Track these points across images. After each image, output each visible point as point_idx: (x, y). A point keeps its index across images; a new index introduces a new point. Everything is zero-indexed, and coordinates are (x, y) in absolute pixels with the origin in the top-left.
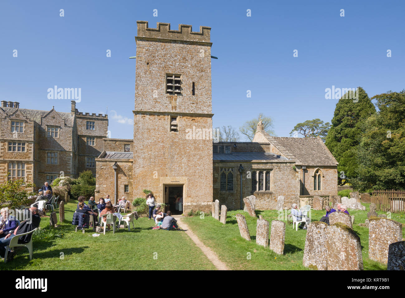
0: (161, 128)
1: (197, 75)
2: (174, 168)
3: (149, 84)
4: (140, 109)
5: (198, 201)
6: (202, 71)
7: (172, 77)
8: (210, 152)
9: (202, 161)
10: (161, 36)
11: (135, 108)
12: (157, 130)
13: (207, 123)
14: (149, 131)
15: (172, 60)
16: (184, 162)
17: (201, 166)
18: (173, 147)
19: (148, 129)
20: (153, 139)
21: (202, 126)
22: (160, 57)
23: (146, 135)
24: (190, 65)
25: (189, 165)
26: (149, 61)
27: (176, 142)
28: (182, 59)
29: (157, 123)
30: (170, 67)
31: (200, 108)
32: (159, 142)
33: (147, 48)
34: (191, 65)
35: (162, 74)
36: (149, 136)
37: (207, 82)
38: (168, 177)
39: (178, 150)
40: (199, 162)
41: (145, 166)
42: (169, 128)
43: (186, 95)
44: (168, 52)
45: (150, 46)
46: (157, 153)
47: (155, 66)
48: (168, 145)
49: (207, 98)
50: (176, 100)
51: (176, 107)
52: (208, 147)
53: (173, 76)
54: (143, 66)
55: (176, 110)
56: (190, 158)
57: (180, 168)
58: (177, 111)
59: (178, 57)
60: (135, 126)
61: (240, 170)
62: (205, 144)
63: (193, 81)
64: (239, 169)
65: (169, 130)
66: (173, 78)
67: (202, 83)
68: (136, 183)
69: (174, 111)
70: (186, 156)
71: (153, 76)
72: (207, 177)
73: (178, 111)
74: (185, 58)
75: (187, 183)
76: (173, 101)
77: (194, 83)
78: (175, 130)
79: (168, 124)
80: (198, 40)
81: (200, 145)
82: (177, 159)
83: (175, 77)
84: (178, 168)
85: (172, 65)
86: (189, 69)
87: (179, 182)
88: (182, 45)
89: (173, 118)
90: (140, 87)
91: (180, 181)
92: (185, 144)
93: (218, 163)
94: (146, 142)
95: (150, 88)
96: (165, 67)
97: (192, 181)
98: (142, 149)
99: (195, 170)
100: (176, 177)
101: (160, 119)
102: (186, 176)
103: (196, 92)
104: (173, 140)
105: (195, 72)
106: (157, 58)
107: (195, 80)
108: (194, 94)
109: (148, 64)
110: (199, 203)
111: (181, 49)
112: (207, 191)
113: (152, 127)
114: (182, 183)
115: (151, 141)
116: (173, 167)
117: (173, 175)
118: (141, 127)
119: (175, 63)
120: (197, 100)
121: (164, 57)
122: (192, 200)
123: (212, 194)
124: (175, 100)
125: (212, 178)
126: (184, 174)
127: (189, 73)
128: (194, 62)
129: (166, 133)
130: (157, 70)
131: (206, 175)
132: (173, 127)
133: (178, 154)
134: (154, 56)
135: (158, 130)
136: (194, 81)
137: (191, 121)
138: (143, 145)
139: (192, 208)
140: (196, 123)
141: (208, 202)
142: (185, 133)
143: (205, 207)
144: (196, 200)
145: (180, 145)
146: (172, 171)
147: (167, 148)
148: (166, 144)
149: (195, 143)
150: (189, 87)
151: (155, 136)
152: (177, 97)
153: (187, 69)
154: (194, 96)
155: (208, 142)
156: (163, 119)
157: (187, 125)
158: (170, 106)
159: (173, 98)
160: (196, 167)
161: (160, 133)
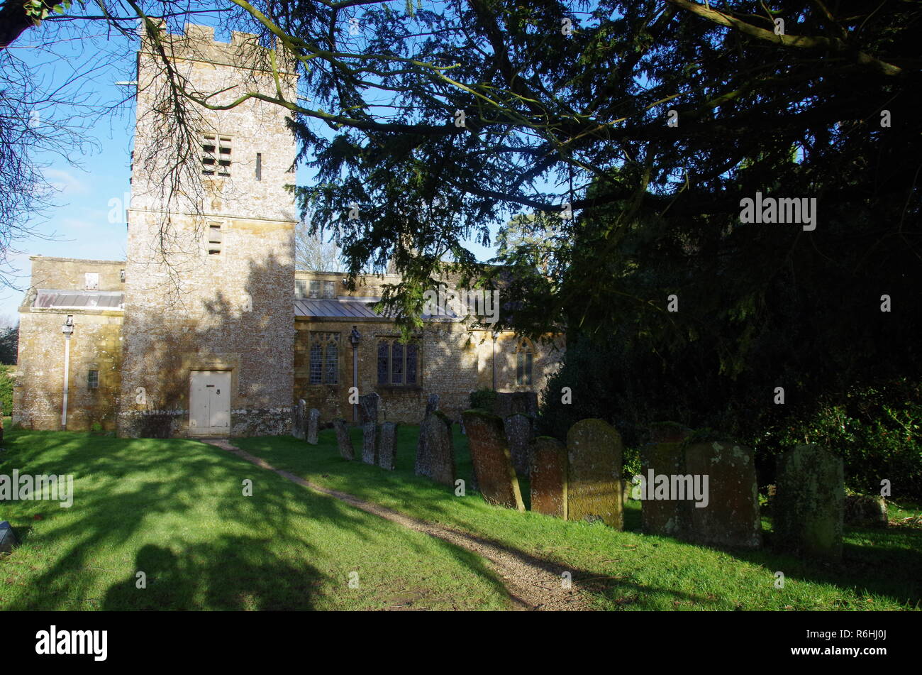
0: (187, 249)
1: (267, 138)
2: (213, 334)
4: (143, 205)
5: (262, 404)
6: (278, 131)
7: (214, 139)
8: (290, 301)
9: (271, 320)
10: (195, 54)
11: (131, 203)
16: (234, 321)
17: (271, 331)
18: (211, 289)
19: (158, 249)
20: (170, 271)
21: (275, 246)
24: (253, 118)
25: (245, 327)
27: (218, 278)
29: (179, 237)
30: (210, 120)
31: (271, 209)
37: (287, 154)
38: (199, 353)
42: (205, 248)
43: (241, 179)
44: (207, 87)
50: (220, 188)
51: (219, 204)
52: (284, 290)
53: (217, 138)
54: (152, 113)
55: (220, 210)
56: (246, 314)
57: (225, 333)
58: (222, 213)
59: (229, 99)
61: (353, 339)
62: (279, 284)
63: (259, 150)
64: (351, 337)
65: (204, 252)
66: (216, 142)
67: (277, 156)
69: (215, 211)
70: (238, 308)
72: (281, 352)
73: (225, 211)
75: (239, 365)
76: (214, 191)
77: (259, 155)
78: (217, 252)
79: (202, 239)
81: (269, 286)
82: (219, 313)
83: (221, 140)
84: (220, 334)
85: (214, 116)
86: (251, 126)
87: (221, 365)
88: (237, 75)
89: (214, 227)
90: (145, 158)
91: (225, 363)
92: (237, 283)
93: (305, 324)
94: (154, 277)
96: (201, 120)
97: (250, 361)
98: (144, 293)
99: (258, 338)
100: (217, 354)
101: (185, 229)
102: (238, 350)
103: (263, 175)
104: (211, 274)
105: (263, 133)
107: (263, 149)
108: (258, 178)
109: (164, 109)
110: (265, 409)
111: (236, 83)
112: (281, 383)
113: (168, 245)
114: (229, 366)
115: (164, 275)
116: (210, 332)
117: (210, 348)
118: (144, 245)
119: (222, 112)
120: (265, 190)
122: (250, 403)
123: (293, 391)
124: (217, 190)
125: (293, 357)
126: (233, 346)
127: (250, 132)
128: (261, 112)
132: (213, 247)
133: (222, 303)
135: (180, 253)
136: (261, 152)
137: (252, 235)
138: (147, 284)
139: (249, 421)
140: (262, 240)
141: (284, 406)
142: (237, 259)
143: (278, 417)
144: (257, 404)
145: (226, 284)
146: (207, 339)
147: (198, 290)
148: (198, 283)
149: (258, 281)
150: (248, 163)
151: (173, 265)
152: (222, 182)
153: (247, 126)
154: (258, 182)
155: (285, 278)
156: (191, 229)
157: (242, 243)
158: (208, 202)
159: (213, 184)
160: (260, 331)
161: (184, 258)
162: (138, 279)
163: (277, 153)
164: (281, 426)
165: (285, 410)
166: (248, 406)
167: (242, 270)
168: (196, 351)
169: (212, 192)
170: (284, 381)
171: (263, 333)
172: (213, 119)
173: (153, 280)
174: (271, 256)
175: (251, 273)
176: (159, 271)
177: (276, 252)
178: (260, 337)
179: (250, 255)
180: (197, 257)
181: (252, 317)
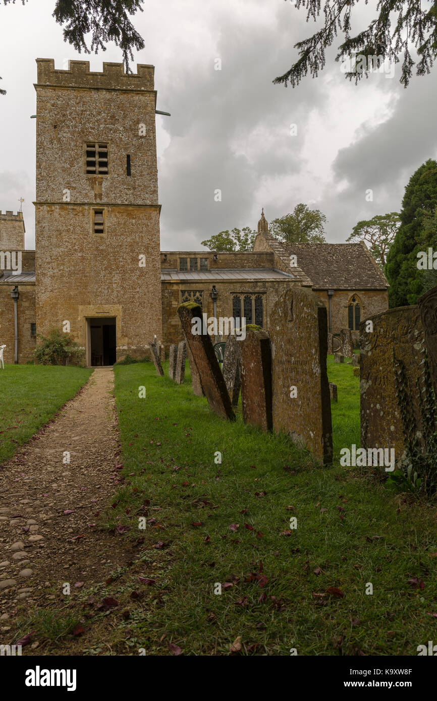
0: (78, 230)
1: (134, 143)
2: (100, 292)
3: (58, 159)
4: (44, 198)
5: (139, 342)
7: (94, 147)
9: (143, 280)
10: (76, 83)
12: (72, 232)
13: (151, 219)
14: (60, 234)
15: (94, 119)
16: (116, 281)
17: (144, 288)
18: (98, 258)
20: (67, 246)
22: (74, 116)
23: (54, 240)
24: (122, 128)
25: (125, 285)
26: (56, 122)
27: (102, 250)
28: (108, 118)
29: (72, 221)
30: (90, 132)
31: (140, 197)
32: (75, 250)
33: (52, 102)
34: (124, 127)
35: (78, 143)
36: (60, 241)
37: (150, 154)
38: (91, 306)
39: (105, 262)
40: (139, 282)
41: (55, 289)
42: (92, 229)
43: (116, 176)
44: (86, 107)
45: (57, 99)
46: (73, 268)
47: (66, 130)
49: (150, 180)
50: (100, 183)
51: (100, 195)
54: (48, 130)
55: (101, 199)
56: (124, 276)
57: (110, 291)
58: (103, 201)
59: (103, 115)
60: (38, 227)
63: (128, 152)
65: (91, 231)
66: (96, 148)
67: (142, 156)
69: (98, 201)
70: (118, 272)
71: (63, 147)
72: (152, 304)
73: (105, 200)
74: (114, 117)
75: (121, 314)
76: (97, 186)
77: (128, 156)
78: (101, 231)
79: (90, 222)
80: (134, 88)
81: (141, 255)
82: (104, 276)
83: (99, 147)
84: (106, 292)
85: (93, 128)
86: (121, 135)
87: (108, 314)
88: (108, 95)
89: (98, 212)
90: (43, 163)
91: (110, 312)
92: (116, 253)
94: (56, 251)
95: (59, 164)
96: (83, 132)
97: (129, 311)
98: (48, 263)
99: (134, 294)
100: (105, 306)
101: (76, 215)
102: (119, 303)
103: (132, 171)
104: (97, 247)
105: (130, 139)
107: (132, 151)
108: (129, 174)
109: (55, 127)
110: (141, 346)
111: (108, 102)
112: (152, 326)
113: (65, 228)
114: (114, 315)
115: (63, 249)
117: (99, 302)
118: (47, 228)
119: (99, 125)
120: (134, 183)
121: (81, 115)
122: (130, 341)
123: (161, 332)
124: (99, 185)
125: (161, 307)
126: (116, 300)
127: (121, 139)
128: (128, 123)
129: (86, 237)
130: (71, 136)
131: (151, 301)
132: (97, 227)
133: (106, 269)
134: (64, 115)
135: (74, 232)
136: (130, 154)
137: (126, 217)
138: (51, 257)
140: (134, 221)
142: (116, 235)
144: (135, 341)
145: (109, 255)
146: (96, 296)
147: (88, 259)
148: (88, 254)
149: (132, 251)
150: (121, 163)
151: (69, 242)
152: (102, 178)
153: (118, 134)
154: (129, 177)
155: (152, 248)
156: (81, 214)
157: (119, 224)
158: (92, 194)
159: (95, 181)
160: (135, 289)
161: (76, 237)
162: (44, 253)
163: (142, 154)
166: (129, 344)
167: (120, 244)
168: (89, 304)
169: (95, 186)
170: (154, 325)
171: (138, 290)
172: (92, 131)
173: (55, 253)
174: (141, 232)
175: (127, 246)
176: (59, 246)
177: (145, 229)
178: (135, 292)
179: (126, 232)
180: (86, 235)
181: (129, 278)
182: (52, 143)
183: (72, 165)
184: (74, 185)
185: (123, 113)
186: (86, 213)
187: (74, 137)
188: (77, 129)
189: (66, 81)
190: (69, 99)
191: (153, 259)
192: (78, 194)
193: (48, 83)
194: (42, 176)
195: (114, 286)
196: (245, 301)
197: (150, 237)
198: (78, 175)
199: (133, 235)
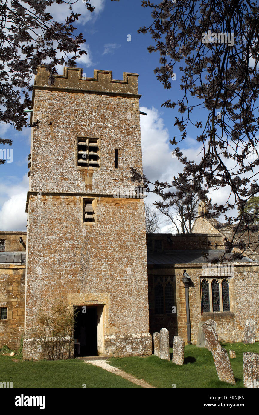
0: (70, 218)
1: (121, 139)
2: (90, 279)
3: (52, 152)
4: (39, 188)
5: (127, 331)
6: (128, 134)
7: (85, 142)
8: (143, 253)
10: (70, 86)
11: (32, 187)
12: (64, 221)
13: (138, 208)
14: (52, 222)
15: (86, 118)
16: (105, 269)
18: (88, 247)
19: (50, 219)
20: (58, 235)
21: (131, 214)
22: (68, 114)
23: (47, 228)
24: (111, 125)
25: (113, 273)
26: (52, 119)
27: (92, 238)
28: (99, 117)
29: (64, 210)
30: (82, 128)
31: (127, 187)
32: (67, 238)
33: (49, 101)
34: (113, 125)
35: (71, 138)
36: (52, 230)
37: (136, 149)
38: (81, 294)
39: (95, 250)
41: (46, 277)
42: (82, 218)
43: (105, 168)
44: (79, 107)
45: (54, 99)
46: (63, 256)
47: (61, 126)
48: (79, 243)
50: (91, 175)
51: (91, 186)
52: (139, 245)
53: (87, 141)
54: (44, 126)
55: (91, 190)
56: (113, 264)
57: (98, 278)
58: (93, 192)
59: (94, 114)
60: (31, 215)
62: (135, 241)
63: (115, 147)
65: (81, 220)
66: (87, 143)
67: (128, 151)
68: (30, 304)
69: (89, 191)
70: (107, 260)
71: (58, 141)
72: (139, 292)
73: (95, 191)
74: (104, 116)
75: (109, 302)
76: (88, 177)
77: (116, 151)
78: (91, 220)
79: (80, 211)
80: (121, 92)
81: (128, 243)
82: (94, 264)
83: (90, 142)
84: (95, 279)
85: (85, 126)
86: (110, 131)
87: (97, 302)
88: (98, 97)
89: (88, 202)
90: (39, 156)
91: (99, 300)
92: (105, 242)
94: (48, 239)
95: (53, 157)
96: (76, 129)
97: (117, 299)
98: (40, 251)
99: (122, 281)
100: (93, 294)
101: (68, 204)
102: (108, 291)
103: (120, 163)
104: (87, 236)
105: (118, 136)
106: (64, 115)
107: (119, 146)
108: (116, 166)
109: (51, 123)
110: (129, 335)
111: (98, 103)
112: (139, 314)
113: (57, 216)
114: (102, 303)
115: (54, 237)
116: (88, 278)
117: (89, 290)
118: (40, 217)
119: (90, 123)
120: (122, 175)
121: (75, 113)
122: (118, 330)
123: (148, 320)
124: (89, 176)
125: (147, 294)
126: (104, 288)
127: (110, 137)
128: (116, 122)
129: (77, 225)
130: (65, 132)
131: (138, 289)
132: (87, 216)
133: (95, 257)
134: (59, 113)
135: (66, 220)
136: (118, 148)
137: (115, 207)
138: (43, 244)
139: (118, 344)
140: (122, 210)
141: (142, 332)
142: (105, 224)
143: (139, 340)
144: (123, 330)
145: (98, 243)
146: (86, 284)
147: (78, 247)
148: (78, 242)
149: (120, 239)
150: (110, 157)
151: (60, 230)
152: (93, 170)
153: (107, 131)
154: (117, 170)
155: (139, 237)
156: (72, 204)
157: (108, 213)
158: (83, 184)
159: (86, 172)
160: (123, 276)
161: (67, 225)
162: (36, 241)
163: (128, 149)
164: (141, 347)
165: (143, 335)
166: (116, 333)
167: (109, 232)
168: (78, 292)
169: (86, 177)
170: (141, 313)
171: (125, 278)
172: (84, 127)
173: (47, 241)
174: (129, 221)
175: (115, 234)
176: (51, 235)
177: (131, 218)
178: (123, 280)
179: (114, 221)
180: (77, 224)
181: (117, 266)
182: (47, 137)
183: (65, 158)
184: (67, 176)
185: (111, 113)
186: (78, 203)
187: (68, 132)
188: (71, 126)
189: (62, 84)
190: (64, 99)
191: (140, 247)
192: (70, 185)
193: (45, 86)
194: (37, 167)
195: (103, 273)
196: (212, 284)
197: (137, 227)
198: (71, 167)
199: (121, 223)
